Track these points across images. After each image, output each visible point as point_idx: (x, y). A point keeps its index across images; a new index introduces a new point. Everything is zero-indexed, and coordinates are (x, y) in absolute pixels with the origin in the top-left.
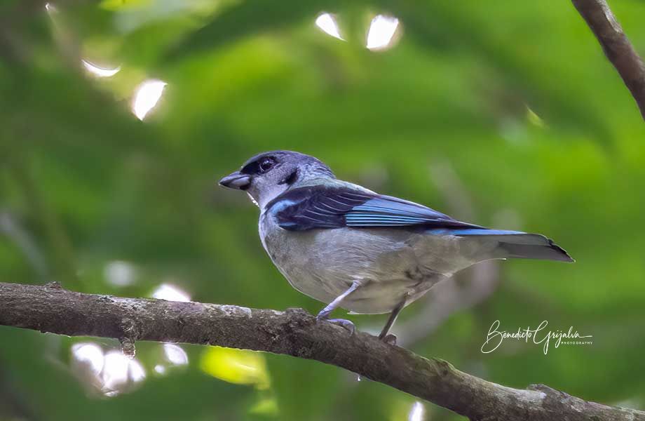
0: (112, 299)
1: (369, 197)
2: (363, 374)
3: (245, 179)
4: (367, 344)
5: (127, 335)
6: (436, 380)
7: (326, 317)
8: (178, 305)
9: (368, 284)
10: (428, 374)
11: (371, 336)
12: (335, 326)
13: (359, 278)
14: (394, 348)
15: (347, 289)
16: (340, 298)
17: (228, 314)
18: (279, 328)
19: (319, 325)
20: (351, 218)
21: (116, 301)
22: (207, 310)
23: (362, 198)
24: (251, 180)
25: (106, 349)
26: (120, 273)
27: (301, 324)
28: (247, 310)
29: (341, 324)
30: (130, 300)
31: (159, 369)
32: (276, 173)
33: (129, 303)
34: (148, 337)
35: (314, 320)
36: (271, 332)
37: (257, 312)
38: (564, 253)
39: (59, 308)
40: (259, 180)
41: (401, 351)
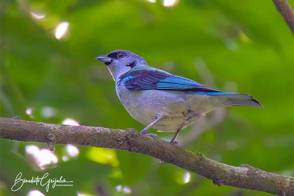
0: (44, 124)
1: (168, 76)
2: (162, 160)
3: (109, 59)
4: (165, 145)
5: (51, 141)
6: (197, 163)
7: (145, 133)
8: (75, 127)
9: (165, 117)
10: (193, 160)
11: (166, 142)
12: (149, 137)
13: (161, 114)
14: (177, 147)
15: (155, 120)
16: (152, 124)
17: (99, 131)
18: (123, 138)
19: (142, 137)
20: (159, 85)
21: (46, 125)
22: (89, 129)
23: (165, 76)
24: (112, 61)
25: (41, 148)
26: (48, 112)
27: (133, 136)
28: (108, 130)
29: (152, 136)
30: (52, 125)
31: (65, 159)
32: (126, 60)
33: (52, 126)
34: (60, 142)
35: (139, 134)
36: (119, 140)
37: (112, 130)
38: (258, 103)
39: (19, 129)
40: (116, 61)
41: (180, 149)
